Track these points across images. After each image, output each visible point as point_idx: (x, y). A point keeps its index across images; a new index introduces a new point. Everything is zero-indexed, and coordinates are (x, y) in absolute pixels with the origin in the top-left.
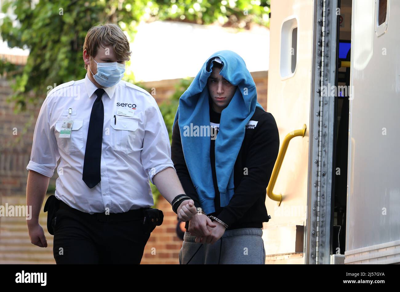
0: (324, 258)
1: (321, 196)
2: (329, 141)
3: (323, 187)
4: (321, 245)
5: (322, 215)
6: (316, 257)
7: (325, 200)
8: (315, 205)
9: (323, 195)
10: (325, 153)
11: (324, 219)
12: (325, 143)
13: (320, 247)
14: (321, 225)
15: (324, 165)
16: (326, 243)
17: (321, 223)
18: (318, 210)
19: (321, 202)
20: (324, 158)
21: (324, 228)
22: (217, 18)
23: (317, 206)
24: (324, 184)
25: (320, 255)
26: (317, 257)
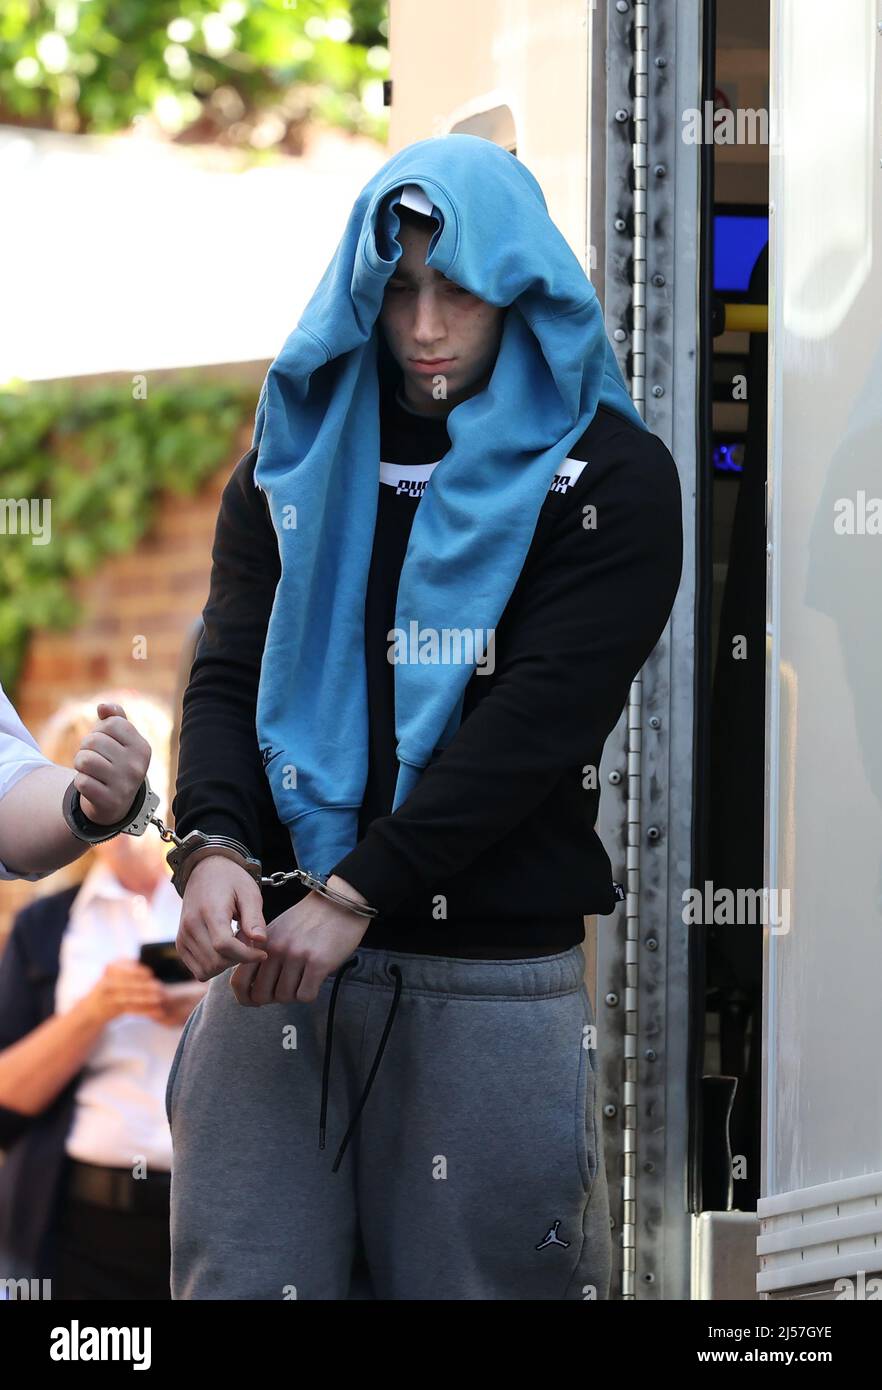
0: (660, 1231)
1: (643, 938)
2: (677, 681)
3: (651, 895)
4: (647, 1168)
5: (650, 1027)
6: (623, 1223)
7: (662, 959)
8: (613, 981)
9: (652, 934)
10: (659, 735)
11: (660, 1047)
12: (655, 691)
13: (644, 1177)
14: (643, 1073)
15: (655, 793)
16: (670, 1161)
17: (644, 1063)
18: (629, 1007)
19: (645, 967)
20: (651, 758)
21: (660, 1091)
22: (147, 105)
23: (625, 985)
24: (656, 881)
25: (643, 1213)
26: (626, 1227)
